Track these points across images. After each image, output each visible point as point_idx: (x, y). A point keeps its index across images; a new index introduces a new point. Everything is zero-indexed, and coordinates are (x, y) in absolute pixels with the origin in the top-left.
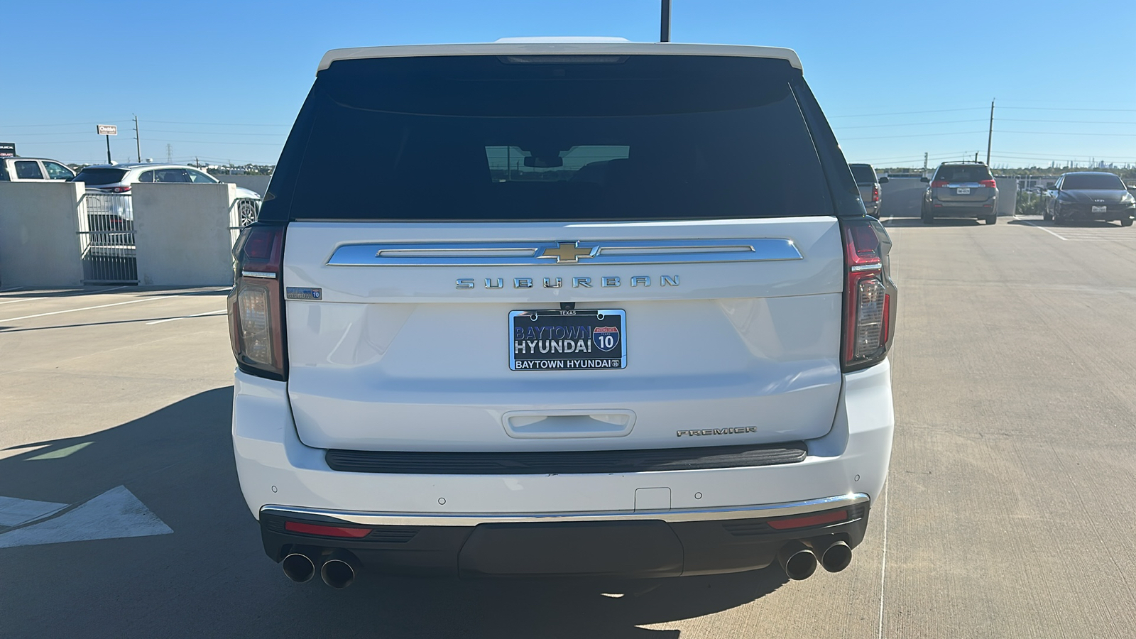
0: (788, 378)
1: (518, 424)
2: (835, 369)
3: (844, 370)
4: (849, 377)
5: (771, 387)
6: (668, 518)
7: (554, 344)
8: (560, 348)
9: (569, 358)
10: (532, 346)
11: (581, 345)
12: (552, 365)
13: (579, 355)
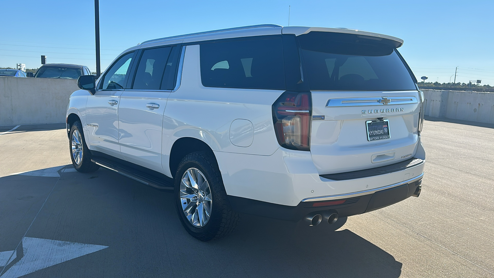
7: (376, 131)
8: (377, 133)
9: (380, 136)
10: (372, 132)
11: (381, 132)
12: (377, 138)
13: (381, 135)
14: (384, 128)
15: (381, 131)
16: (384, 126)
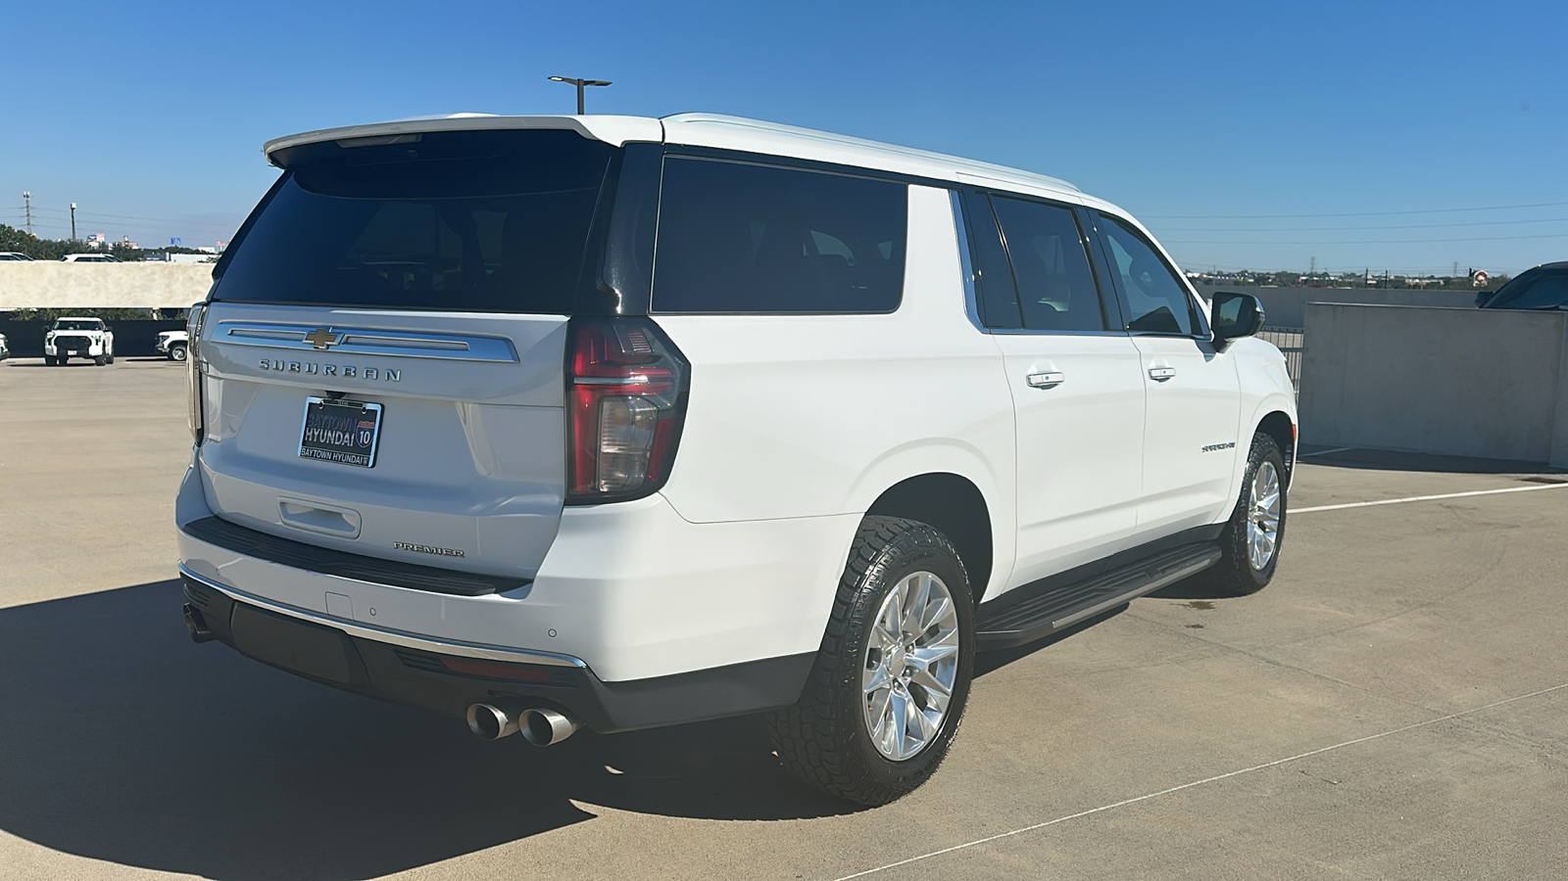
0: (498, 500)
1: (291, 511)
2: (557, 499)
3: (570, 501)
4: (568, 511)
5: (477, 507)
6: (352, 630)
7: (330, 434)
8: (332, 439)
9: (336, 451)
10: (316, 433)
11: (347, 439)
12: (323, 455)
13: (344, 449)
14: (360, 429)
15: (347, 436)
16: (363, 424)
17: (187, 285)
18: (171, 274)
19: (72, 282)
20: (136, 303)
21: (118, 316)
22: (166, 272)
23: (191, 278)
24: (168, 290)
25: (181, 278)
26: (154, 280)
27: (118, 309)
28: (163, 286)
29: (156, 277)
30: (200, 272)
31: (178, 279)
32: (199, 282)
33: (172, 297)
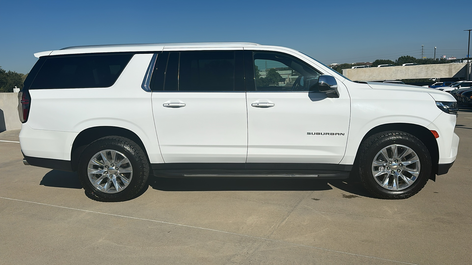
17: (433, 71)
18: (428, 68)
19: (399, 72)
20: (416, 77)
21: (424, 81)
22: (426, 68)
23: (434, 69)
24: (426, 73)
25: (431, 69)
26: (422, 70)
27: (424, 79)
28: (425, 72)
29: (423, 69)
30: (437, 67)
31: (430, 69)
32: (436, 70)
33: (428, 75)
